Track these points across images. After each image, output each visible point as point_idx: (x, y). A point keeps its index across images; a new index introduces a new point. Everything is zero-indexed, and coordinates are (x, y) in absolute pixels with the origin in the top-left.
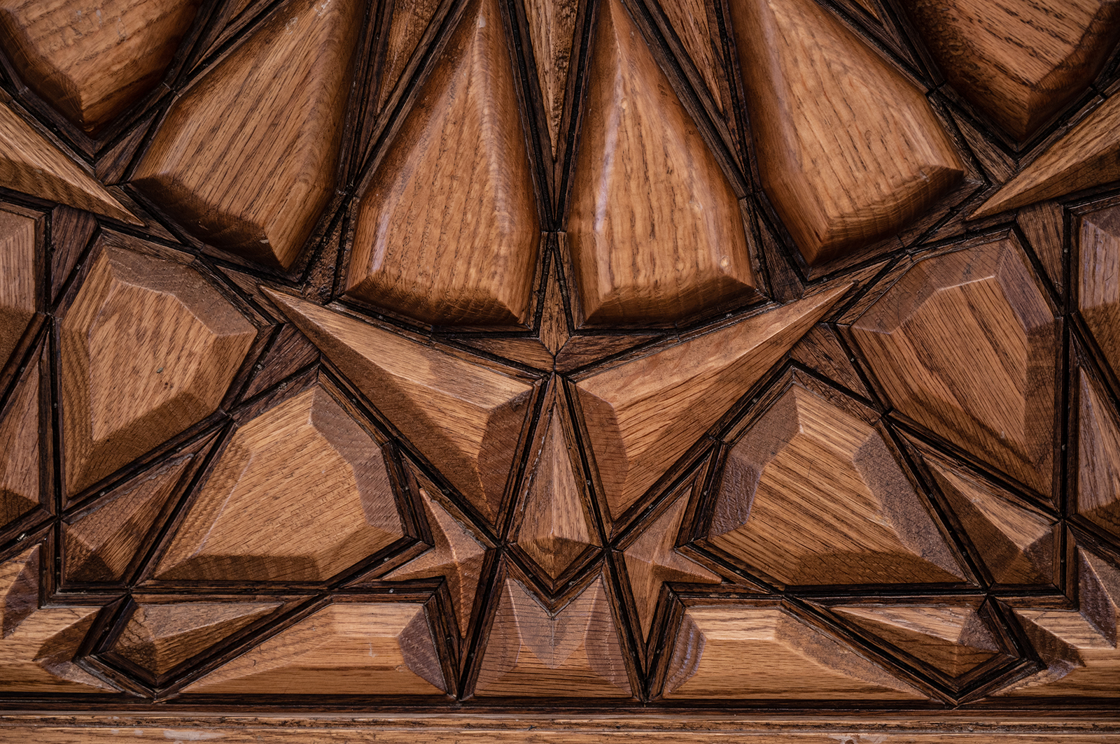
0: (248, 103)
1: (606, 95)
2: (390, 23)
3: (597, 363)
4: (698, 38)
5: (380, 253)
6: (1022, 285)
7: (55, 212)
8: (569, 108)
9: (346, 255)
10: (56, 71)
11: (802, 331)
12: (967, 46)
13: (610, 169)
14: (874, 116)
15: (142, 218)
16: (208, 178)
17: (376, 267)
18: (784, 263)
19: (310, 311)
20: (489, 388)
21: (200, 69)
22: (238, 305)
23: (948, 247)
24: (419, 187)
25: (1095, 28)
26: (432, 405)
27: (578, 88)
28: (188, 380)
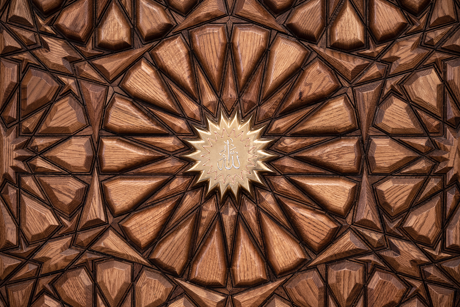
0: (173, 245)
1: (239, 244)
2: (199, 228)
3: (237, 293)
4: (257, 232)
5: (197, 273)
6: (317, 279)
7: (135, 264)
8: (232, 245)
9: (190, 272)
10: (137, 239)
11: (276, 288)
12: (306, 236)
13: (240, 258)
14: (289, 249)
15: (151, 265)
16: (165, 259)
17: (196, 276)
18: (273, 274)
19: (183, 283)
20: (217, 298)
21: (163, 237)
22: (169, 282)
23: (304, 272)
24: (204, 261)
25: (329, 233)
26: (206, 301)
27: (234, 241)
28: (160, 296)
